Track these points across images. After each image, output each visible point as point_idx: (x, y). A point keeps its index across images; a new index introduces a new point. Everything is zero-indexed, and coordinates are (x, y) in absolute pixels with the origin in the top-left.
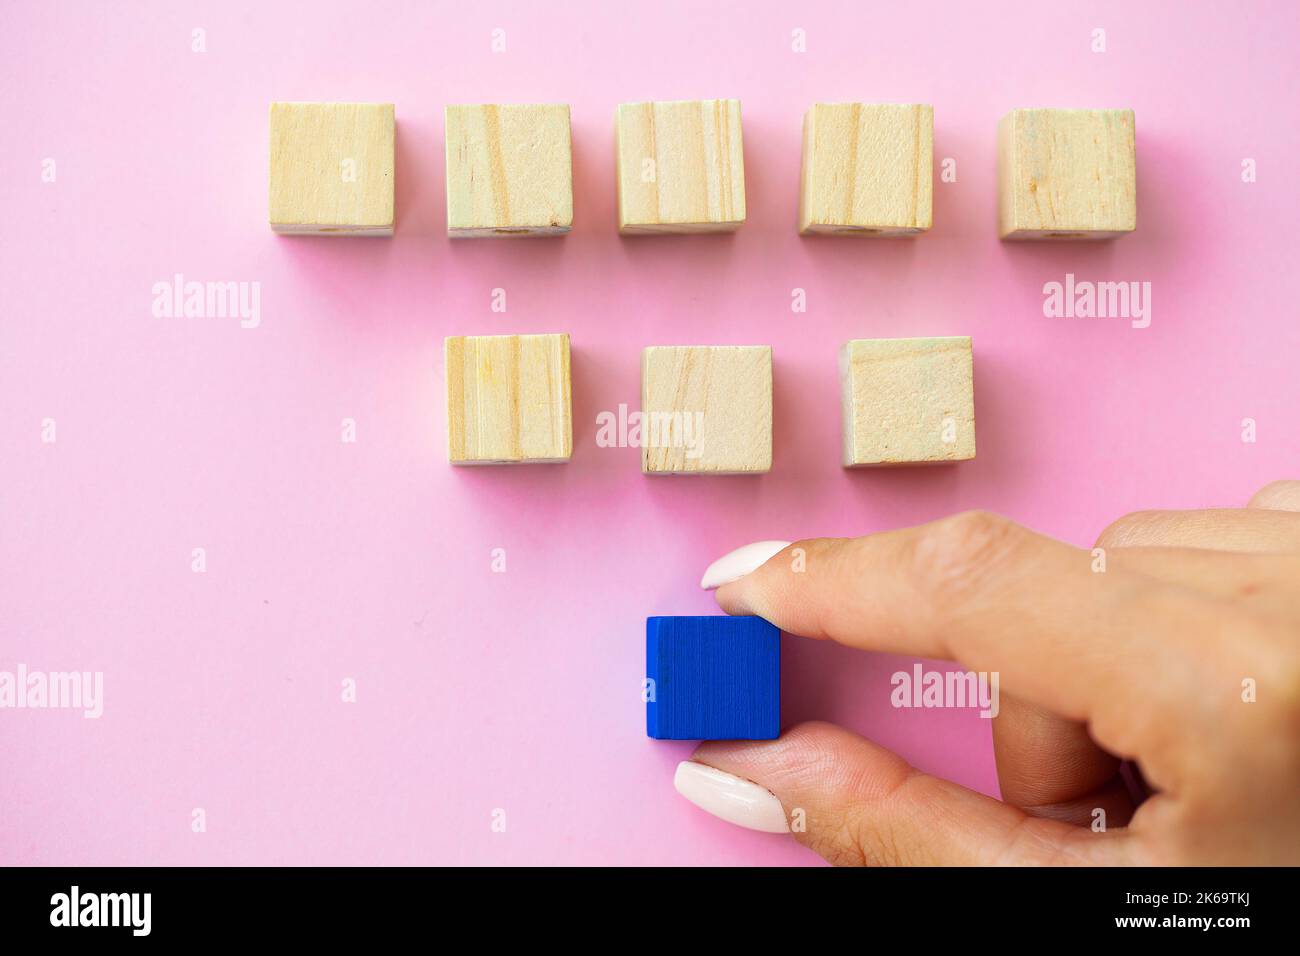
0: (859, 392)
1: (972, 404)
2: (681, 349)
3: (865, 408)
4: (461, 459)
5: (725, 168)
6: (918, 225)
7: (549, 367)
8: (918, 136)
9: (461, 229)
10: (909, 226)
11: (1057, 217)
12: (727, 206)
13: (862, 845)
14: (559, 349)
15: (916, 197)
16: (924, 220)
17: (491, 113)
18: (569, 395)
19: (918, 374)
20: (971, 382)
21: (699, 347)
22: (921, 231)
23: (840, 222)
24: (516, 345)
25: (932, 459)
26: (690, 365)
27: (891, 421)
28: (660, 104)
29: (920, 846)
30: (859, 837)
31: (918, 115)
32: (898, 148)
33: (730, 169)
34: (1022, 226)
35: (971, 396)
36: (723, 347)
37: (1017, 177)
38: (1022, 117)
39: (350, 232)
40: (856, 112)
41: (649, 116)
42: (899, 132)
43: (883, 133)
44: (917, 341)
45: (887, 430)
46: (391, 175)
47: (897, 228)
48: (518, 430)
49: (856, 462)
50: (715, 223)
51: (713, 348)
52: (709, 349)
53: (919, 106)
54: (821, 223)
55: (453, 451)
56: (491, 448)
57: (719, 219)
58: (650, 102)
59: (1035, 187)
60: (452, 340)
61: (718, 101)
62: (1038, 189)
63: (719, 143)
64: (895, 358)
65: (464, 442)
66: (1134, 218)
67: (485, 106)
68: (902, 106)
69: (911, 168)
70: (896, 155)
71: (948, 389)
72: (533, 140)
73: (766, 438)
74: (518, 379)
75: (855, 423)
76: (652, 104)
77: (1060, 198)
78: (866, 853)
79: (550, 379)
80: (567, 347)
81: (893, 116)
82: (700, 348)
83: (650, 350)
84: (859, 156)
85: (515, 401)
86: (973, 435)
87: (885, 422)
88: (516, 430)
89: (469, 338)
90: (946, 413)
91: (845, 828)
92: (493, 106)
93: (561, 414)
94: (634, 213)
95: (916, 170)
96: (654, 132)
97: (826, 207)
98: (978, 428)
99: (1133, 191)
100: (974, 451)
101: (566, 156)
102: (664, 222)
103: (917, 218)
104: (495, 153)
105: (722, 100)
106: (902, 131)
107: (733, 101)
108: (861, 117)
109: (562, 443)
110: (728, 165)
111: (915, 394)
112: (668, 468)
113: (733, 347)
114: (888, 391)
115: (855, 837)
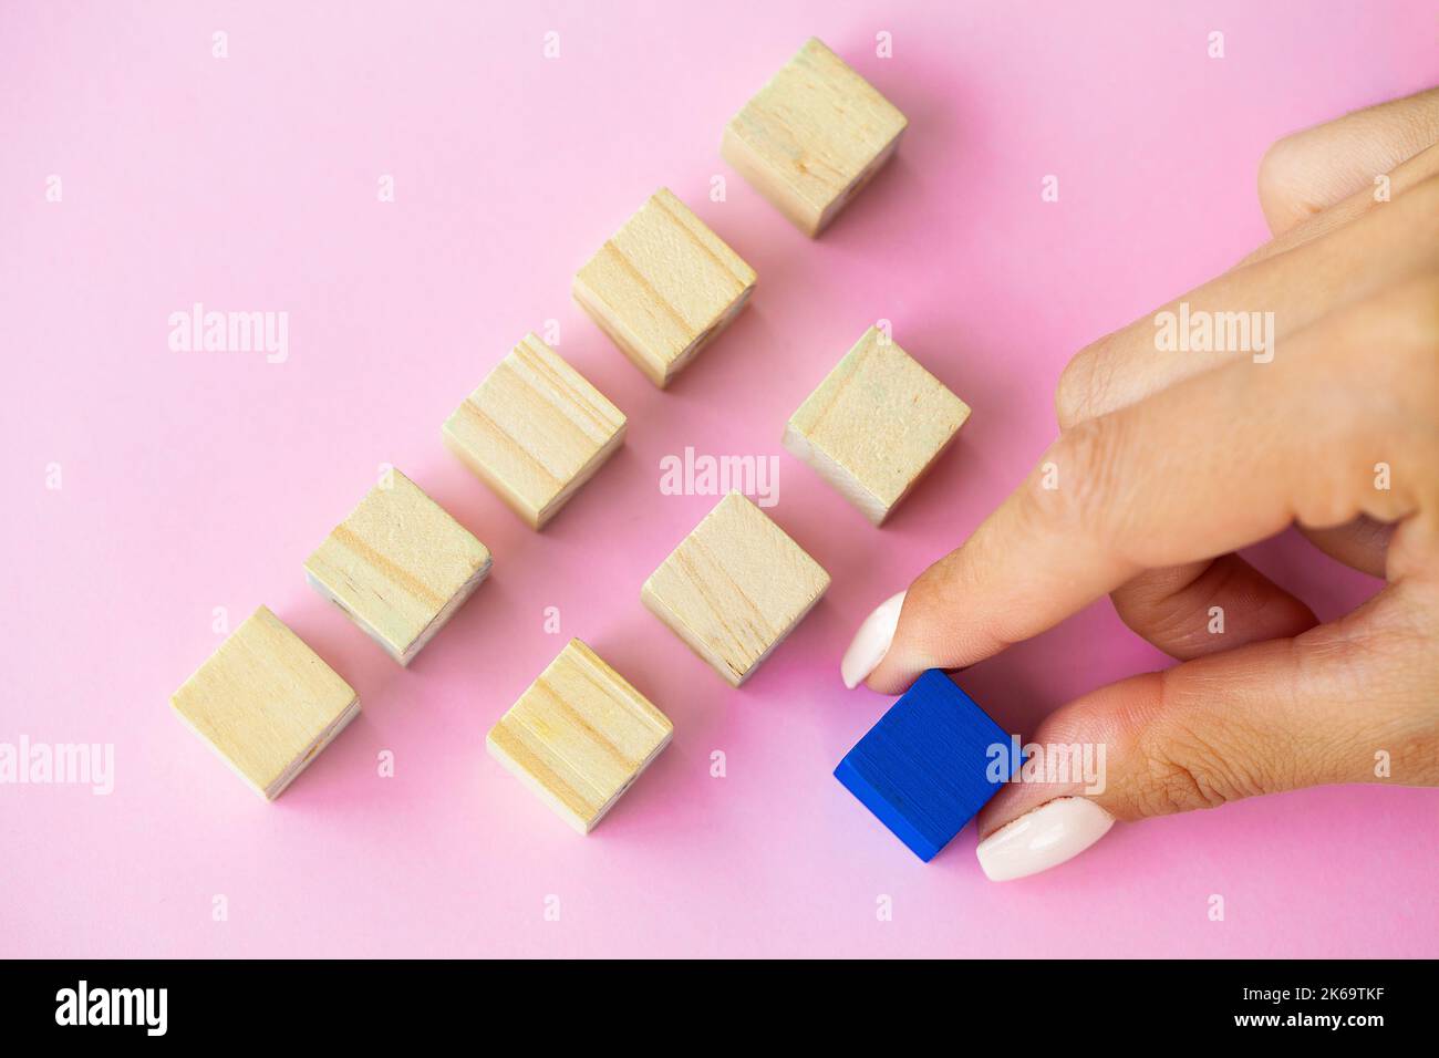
0: (836, 451)
1: (927, 374)
2: (670, 559)
3: (853, 460)
4: (595, 814)
5: (572, 395)
6: (747, 284)
7: (586, 677)
8: (676, 219)
9: (412, 644)
10: (741, 291)
11: (842, 171)
12: (602, 422)
13: (1175, 761)
14: (581, 656)
15: (723, 265)
16: (747, 276)
17: (342, 534)
18: (623, 681)
19: (865, 393)
20: (909, 358)
21: (682, 544)
22: (752, 287)
23: (687, 342)
24: (544, 686)
25: (942, 444)
26: (690, 567)
27: (882, 448)
28: (474, 395)
29: (1222, 725)
30: (1168, 759)
31: (660, 204)
32: (672, 243)
33: (577, 392)
34: (824, 204)
35: (921, 368)
36: (699, 526)
37: (779, 174)
38: (738, 126)
39: (328, 739)
40: (613, 250)
41: (475, 412)
42: (660, 231)
43: (649, 244)
44: (838, 369)
45: (886, 458)
46: (316, 658)
47: (733, 303)
48: (614, 748)
49: (889, 506)
50: (606, 445)
51: (693, 534)
52: (691, 538)
53: (654, 197)
54: (674, 357)
55: (582, 815)
56: (607, 784)
57: (607, 438)
58: (465, 401)
59: (802, 166)
60: (493, 733)
61: (516, 350)
62: (806, 165)
63: (549, 380)
64: (835, 399)
65: (584, 800)
66: (899, 113)
67: (333, 532)
68: (642, 208)
69: (697, 248)
70: (675, 249)
71: (898, 381)
72: (396, 522)
73: (804, 558)
74: (572, 710)
75: (857, 478)
76: (469, 401)
77: (829, 156)
78: (1184, 764)
79: (596, 685)
80: (584, 647)
81: (643, 224)
82: (684, 545)
83: (648, 584)
84: (649, 280)
85: (589, 728)
86: (952, 395)
87: (878, 455)
88: (612, 748)
89: (504, 718)
90: (915, 400)
91: (1151, 762)
92: (339, 527)
93: (633, 702)
94: (535, 499)
95: (702, 246)
96: (492, 421)
97: (665, 341)
98: (949, 387)
99: (876, 94)
100: (966, 406)
101: (433, 506)
102: (567, 481)
103: (740, 279)
104: (379, 561)
105: (518, 346)
106: (661, 228)
107: (528, 338)
108: (620, 249)
109: (657, 723)
110: (572, 389)
111: (879, 410)
112: (755, 657)
113: (707, 518)
114: (856, 430)
115: (1165, 761)
